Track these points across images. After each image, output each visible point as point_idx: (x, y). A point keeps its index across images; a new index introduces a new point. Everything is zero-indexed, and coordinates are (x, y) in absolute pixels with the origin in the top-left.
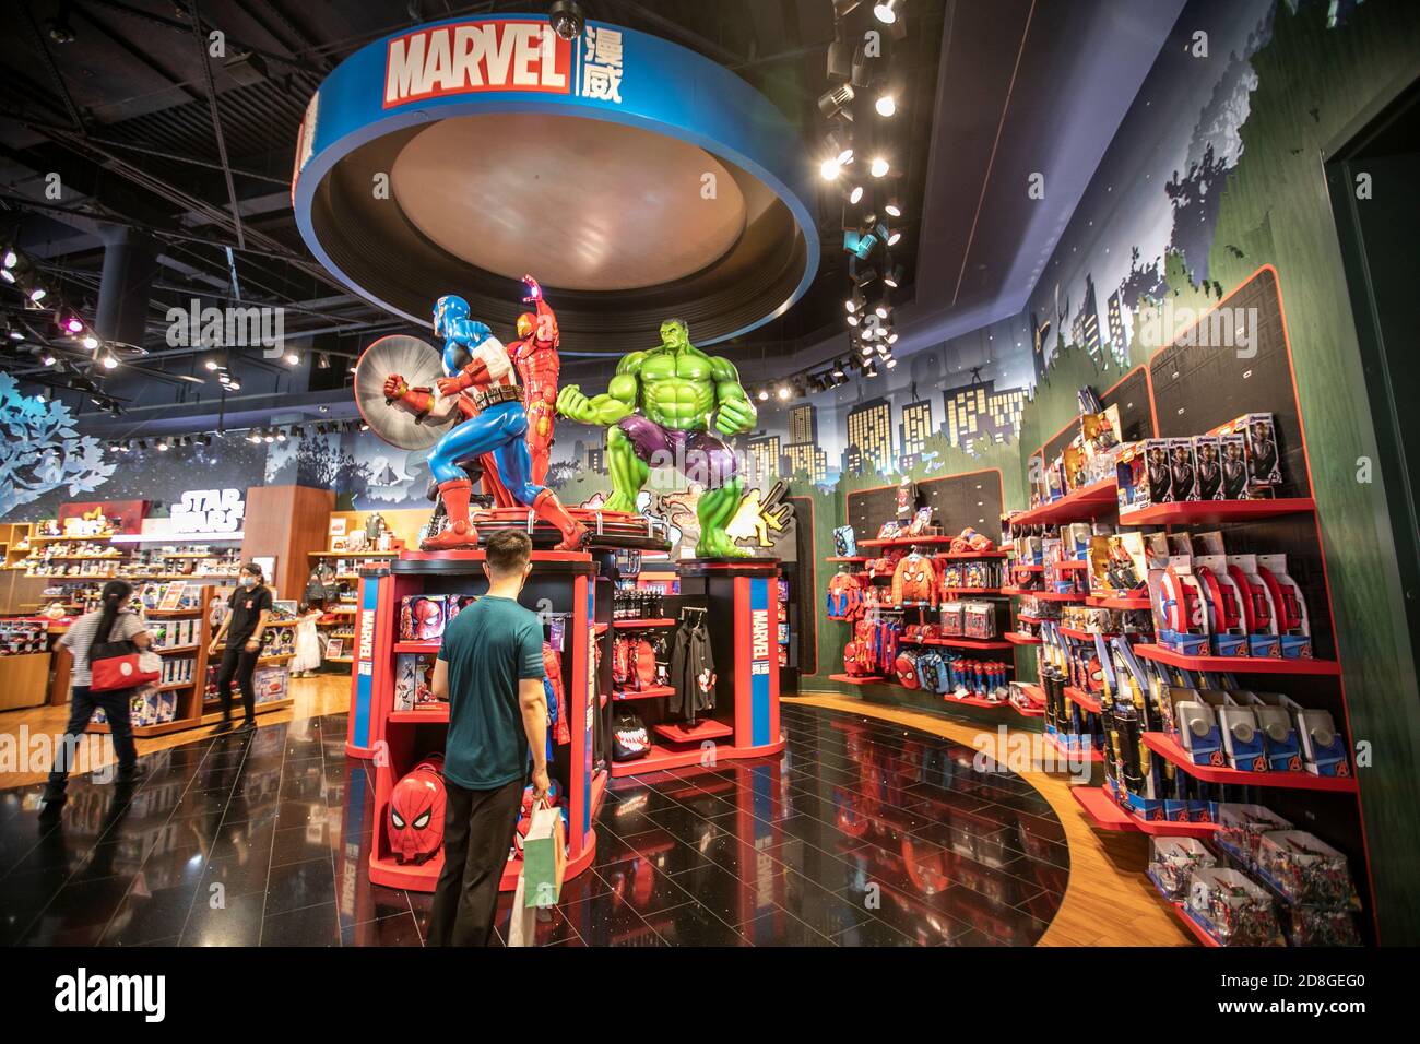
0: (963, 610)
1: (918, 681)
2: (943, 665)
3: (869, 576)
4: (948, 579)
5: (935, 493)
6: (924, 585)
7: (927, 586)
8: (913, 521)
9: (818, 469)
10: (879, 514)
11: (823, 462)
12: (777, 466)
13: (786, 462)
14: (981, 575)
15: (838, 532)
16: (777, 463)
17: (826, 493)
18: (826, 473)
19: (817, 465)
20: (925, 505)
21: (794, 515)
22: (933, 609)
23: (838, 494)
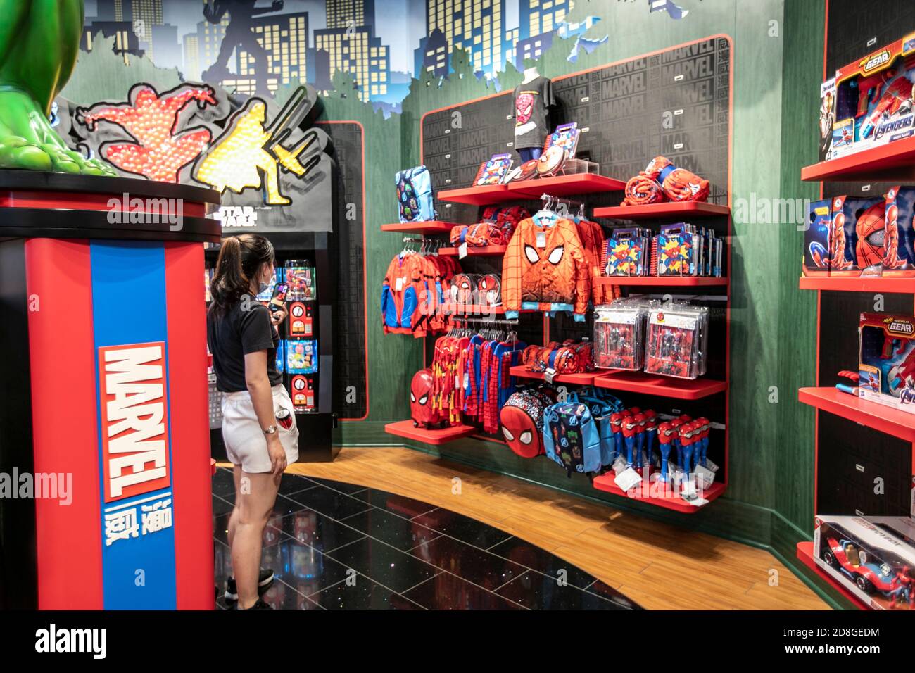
0: (644, 320)
1: (541, 446)
2: (593, 425)
3: (456, 256)
4: (613, 259)
5: (585, 99)
6: (566, 270)
7: (569, 273)
8: (542, 150)
9: (374, 75)
10: (477, 147)
11: (383, 62)
12: (303, 68)
13: (319, 60)
14: (690, 248)
15: (403, 177)
16: (303, 62)
17: (387, 116)
18: (387, 83)
19: (373, 69)
20: (563, 121)
21: (330, 150)
22: (579, 318)
23: (406, 119)
